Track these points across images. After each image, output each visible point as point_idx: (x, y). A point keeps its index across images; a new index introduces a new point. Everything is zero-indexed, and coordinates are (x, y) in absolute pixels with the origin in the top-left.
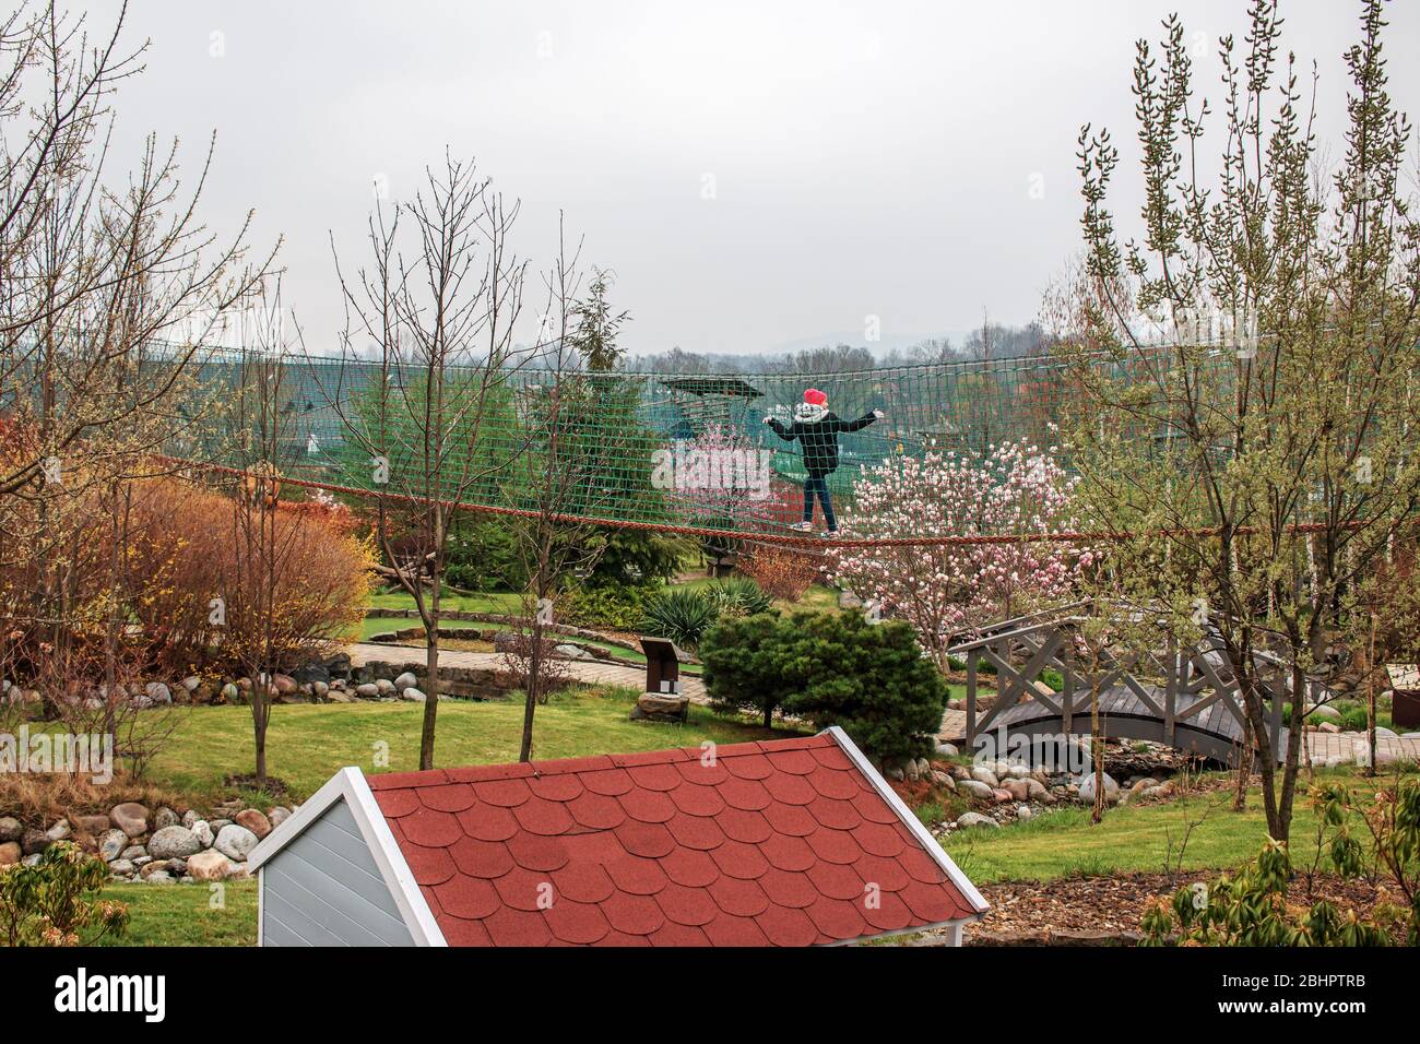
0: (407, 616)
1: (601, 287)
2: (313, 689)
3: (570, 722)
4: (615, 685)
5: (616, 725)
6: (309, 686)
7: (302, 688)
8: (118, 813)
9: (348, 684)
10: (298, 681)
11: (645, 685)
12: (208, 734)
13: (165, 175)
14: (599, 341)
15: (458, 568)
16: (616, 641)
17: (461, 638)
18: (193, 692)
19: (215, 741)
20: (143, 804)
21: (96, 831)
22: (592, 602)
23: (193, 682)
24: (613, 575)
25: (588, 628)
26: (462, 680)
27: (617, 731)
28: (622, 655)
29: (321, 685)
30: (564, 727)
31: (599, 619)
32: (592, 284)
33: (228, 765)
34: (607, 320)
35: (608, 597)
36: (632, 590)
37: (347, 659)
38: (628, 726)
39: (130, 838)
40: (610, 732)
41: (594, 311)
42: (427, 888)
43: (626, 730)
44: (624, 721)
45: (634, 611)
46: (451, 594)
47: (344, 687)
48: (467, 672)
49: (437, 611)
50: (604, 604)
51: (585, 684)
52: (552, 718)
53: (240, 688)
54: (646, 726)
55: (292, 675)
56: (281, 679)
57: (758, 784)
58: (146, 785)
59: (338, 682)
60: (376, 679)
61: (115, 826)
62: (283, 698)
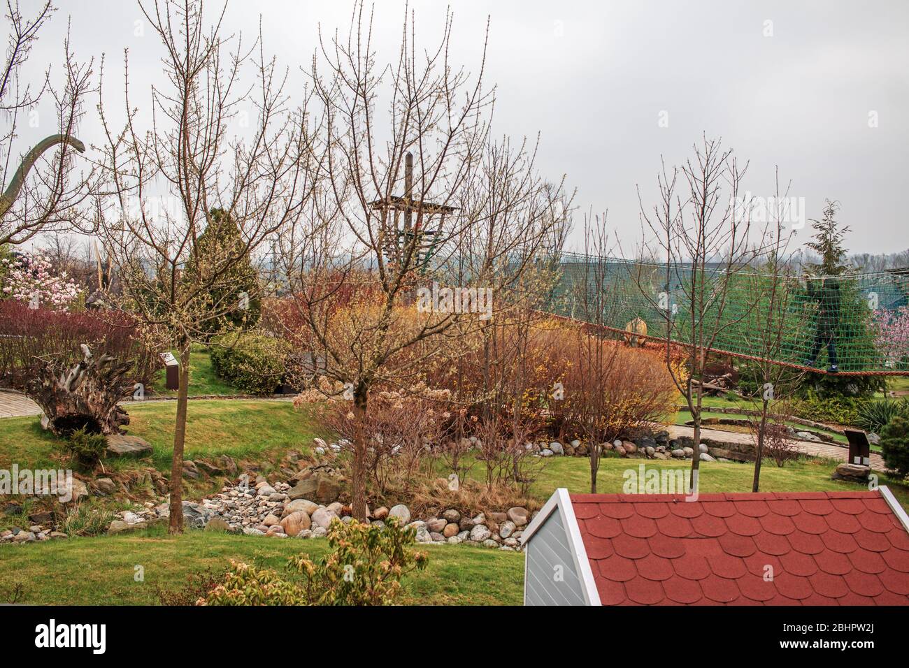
0: (709, 411)
1: (832, 212)
2: (646, 451)
3: (792, 478)
4: (829, 458)
5: (822, 482)
6: (643, 449)
7: (639, 450)
8: (511, 512)
9: (666, 449)
10: (637, 446)
11: (848, 459)
12: (572, 472)
13: (519, 158)
14: (830, 245)
15: (747, 383)
16: (838, 431)
17: (740, 425)
18: (576, 449)
19: (575, 476)
20: (526, 509)
21: (499, 522)
22: (824, 406)
23: (576, 443)
24: (839, 390)
25: (821, 422)
26: (735, 450)
27: (821, 485)
28: (841, 440)
29: (650, 449)
30: (788, 481)
31: (828, 417)
32: (825, 210)
33: (578, 490)
34: (835, 232)
35: (835, 403)
36: (851, 400)
37: (667, 434)
38: (829, 483)
39: (517, 527)
40: (815, 486)
41: (826, 226)
42: (594, 561)
43: (827, 486)
44: (828, 480)
45: (852, 413)
46: (738, 398)
47: (664, 451)
48: (739, 445)
49: (700, 407)
50: (832, 407)
51: (809, 456)
52: (781, 475)
53: (603, 448)
54: (841, 484)
55: (634, 442)
56: (627, 444)
57: (821, 518)
58: (528, 498)
59: (660, 447)
60: (684, 447)
61: (509, 519)
62: (628, 455)
